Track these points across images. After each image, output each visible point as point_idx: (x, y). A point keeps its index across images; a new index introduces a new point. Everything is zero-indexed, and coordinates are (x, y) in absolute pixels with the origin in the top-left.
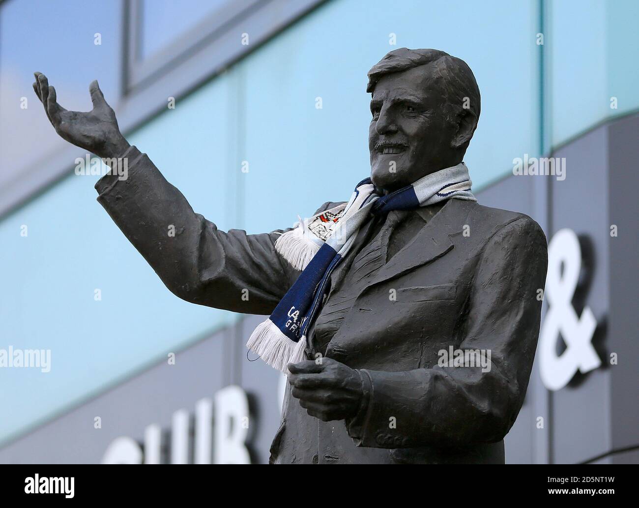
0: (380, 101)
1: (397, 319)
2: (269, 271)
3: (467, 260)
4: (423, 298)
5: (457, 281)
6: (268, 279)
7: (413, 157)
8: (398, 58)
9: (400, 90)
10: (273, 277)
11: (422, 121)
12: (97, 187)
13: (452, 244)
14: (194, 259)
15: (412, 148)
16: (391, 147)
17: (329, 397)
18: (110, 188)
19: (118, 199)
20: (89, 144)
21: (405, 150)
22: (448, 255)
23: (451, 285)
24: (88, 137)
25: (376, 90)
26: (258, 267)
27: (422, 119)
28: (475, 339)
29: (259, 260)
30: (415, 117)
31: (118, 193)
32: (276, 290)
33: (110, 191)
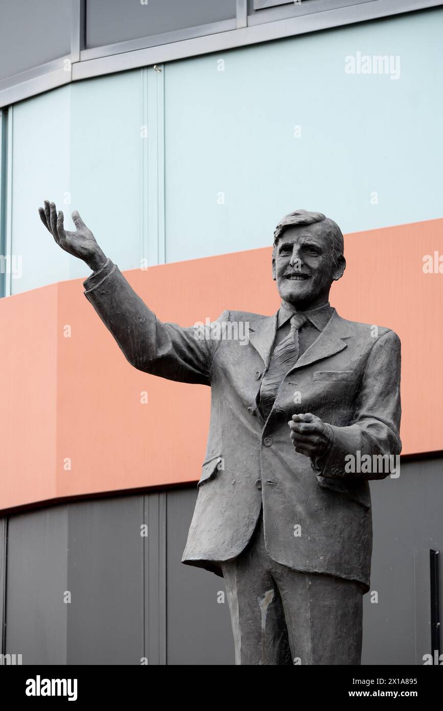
0: (291, 244)
1: (318, 392)
2: (198, 353)
3: (361, 356)
4: (334, 379)
5: (355, 370)
6: (198, 359)
7: (314, 283)
8: (304, 216)
9: (308, 238)
10: (202, 358)
11: (321, 259)
12: (85, 285)
13: (346, 345)
14: (153, 340)
15: (314, 278)
16: (298, 276)
17: (318, 440)
18: (97, 286)
19: (103, 294)
20: (84, 254)
21: (307, 279)
22: (344, 351)
23: (352, 371)
24: (85, 249)
25: (284, 236)
26: (191, 349)
27: (321, 258)
28: (371, 410)
29: (192, 345)
30: (316, 257)
31: (103, 290)
32: (202, 368)
33: (98, 287)
